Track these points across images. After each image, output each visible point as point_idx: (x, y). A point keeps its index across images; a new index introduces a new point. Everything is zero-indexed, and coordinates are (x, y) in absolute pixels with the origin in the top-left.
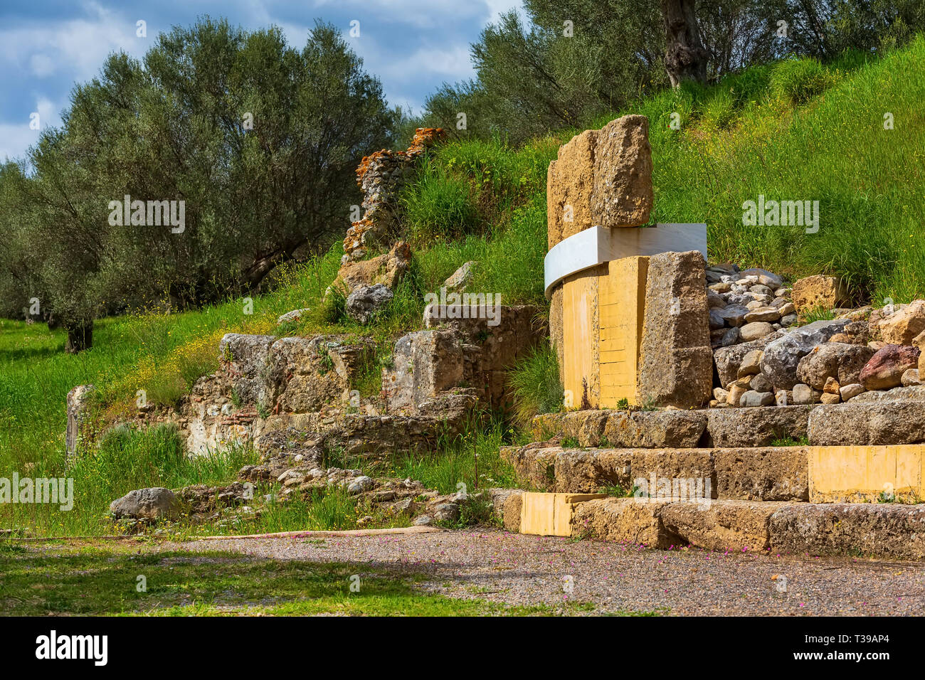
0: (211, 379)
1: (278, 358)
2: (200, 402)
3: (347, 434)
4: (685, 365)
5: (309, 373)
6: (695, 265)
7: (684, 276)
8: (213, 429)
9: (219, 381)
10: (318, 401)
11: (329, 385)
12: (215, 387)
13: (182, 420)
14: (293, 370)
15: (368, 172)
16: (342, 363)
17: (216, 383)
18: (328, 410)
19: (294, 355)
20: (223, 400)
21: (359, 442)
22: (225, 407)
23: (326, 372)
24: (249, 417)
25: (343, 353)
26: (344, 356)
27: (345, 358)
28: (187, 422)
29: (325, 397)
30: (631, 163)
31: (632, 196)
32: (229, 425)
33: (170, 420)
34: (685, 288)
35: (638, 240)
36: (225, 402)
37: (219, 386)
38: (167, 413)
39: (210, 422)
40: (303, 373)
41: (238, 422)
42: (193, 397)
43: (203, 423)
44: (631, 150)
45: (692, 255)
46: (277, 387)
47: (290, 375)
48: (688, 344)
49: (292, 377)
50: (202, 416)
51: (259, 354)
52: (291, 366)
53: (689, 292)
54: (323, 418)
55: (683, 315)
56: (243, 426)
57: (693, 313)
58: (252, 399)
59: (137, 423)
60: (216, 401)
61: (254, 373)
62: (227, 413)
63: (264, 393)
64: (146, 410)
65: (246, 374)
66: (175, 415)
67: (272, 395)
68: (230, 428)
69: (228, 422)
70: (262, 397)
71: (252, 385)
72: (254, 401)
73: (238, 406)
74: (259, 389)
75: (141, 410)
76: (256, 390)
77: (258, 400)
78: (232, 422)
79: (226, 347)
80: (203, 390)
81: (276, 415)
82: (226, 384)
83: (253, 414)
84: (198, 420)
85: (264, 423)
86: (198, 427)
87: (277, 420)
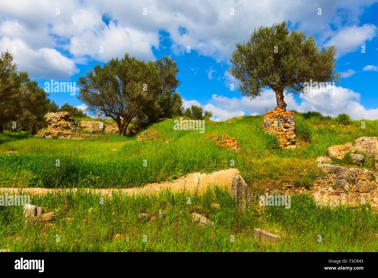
2: (318, 186)
5: (365, 180)
8: (325, 196)
9: (327, 180)
10: (370, 189)
11: (374, 185)
12: (325, 181)
13: (309, 192)
18: (373, 193)
19: (360, 174)
23: (372, 181)
24: (339, 193)
28: (312, 193)
29: (372, 188)
33: (302, 191)
36: (329, 187)
38: (301, 189)
39: (323, 193)
41: (336, 194)
43: (320, 194)
47: (358, 180)
50: (320, 191)
51: (345, 172)
54: (371, 195)
56: (336, 196)
58: (341, 187)
59: (285, 192)
60: (326, 186)
61: (343, 178)
62: (331, 191)
63: (348, 185)
64: (288, 187)
65: (339, 178)
66: (305, 190)
67: (351, 186)
68: (331, 196)
69: (331, 194)
70: (347, 186)
71: (342, 182)
72: (342, 187)
73: (334, 189)
74: (345, 184)
75: (286, 187)
76: (343, 184)
77: (344, 187)
78: (332, 194)
79: (331, 168)
80: (320, 182)
81: (352, 193)
82: (330, 181)
83: (342, 192)
84: (318, 192)
85: (347, 195)
86: (318, 195)
87: (354, 195)
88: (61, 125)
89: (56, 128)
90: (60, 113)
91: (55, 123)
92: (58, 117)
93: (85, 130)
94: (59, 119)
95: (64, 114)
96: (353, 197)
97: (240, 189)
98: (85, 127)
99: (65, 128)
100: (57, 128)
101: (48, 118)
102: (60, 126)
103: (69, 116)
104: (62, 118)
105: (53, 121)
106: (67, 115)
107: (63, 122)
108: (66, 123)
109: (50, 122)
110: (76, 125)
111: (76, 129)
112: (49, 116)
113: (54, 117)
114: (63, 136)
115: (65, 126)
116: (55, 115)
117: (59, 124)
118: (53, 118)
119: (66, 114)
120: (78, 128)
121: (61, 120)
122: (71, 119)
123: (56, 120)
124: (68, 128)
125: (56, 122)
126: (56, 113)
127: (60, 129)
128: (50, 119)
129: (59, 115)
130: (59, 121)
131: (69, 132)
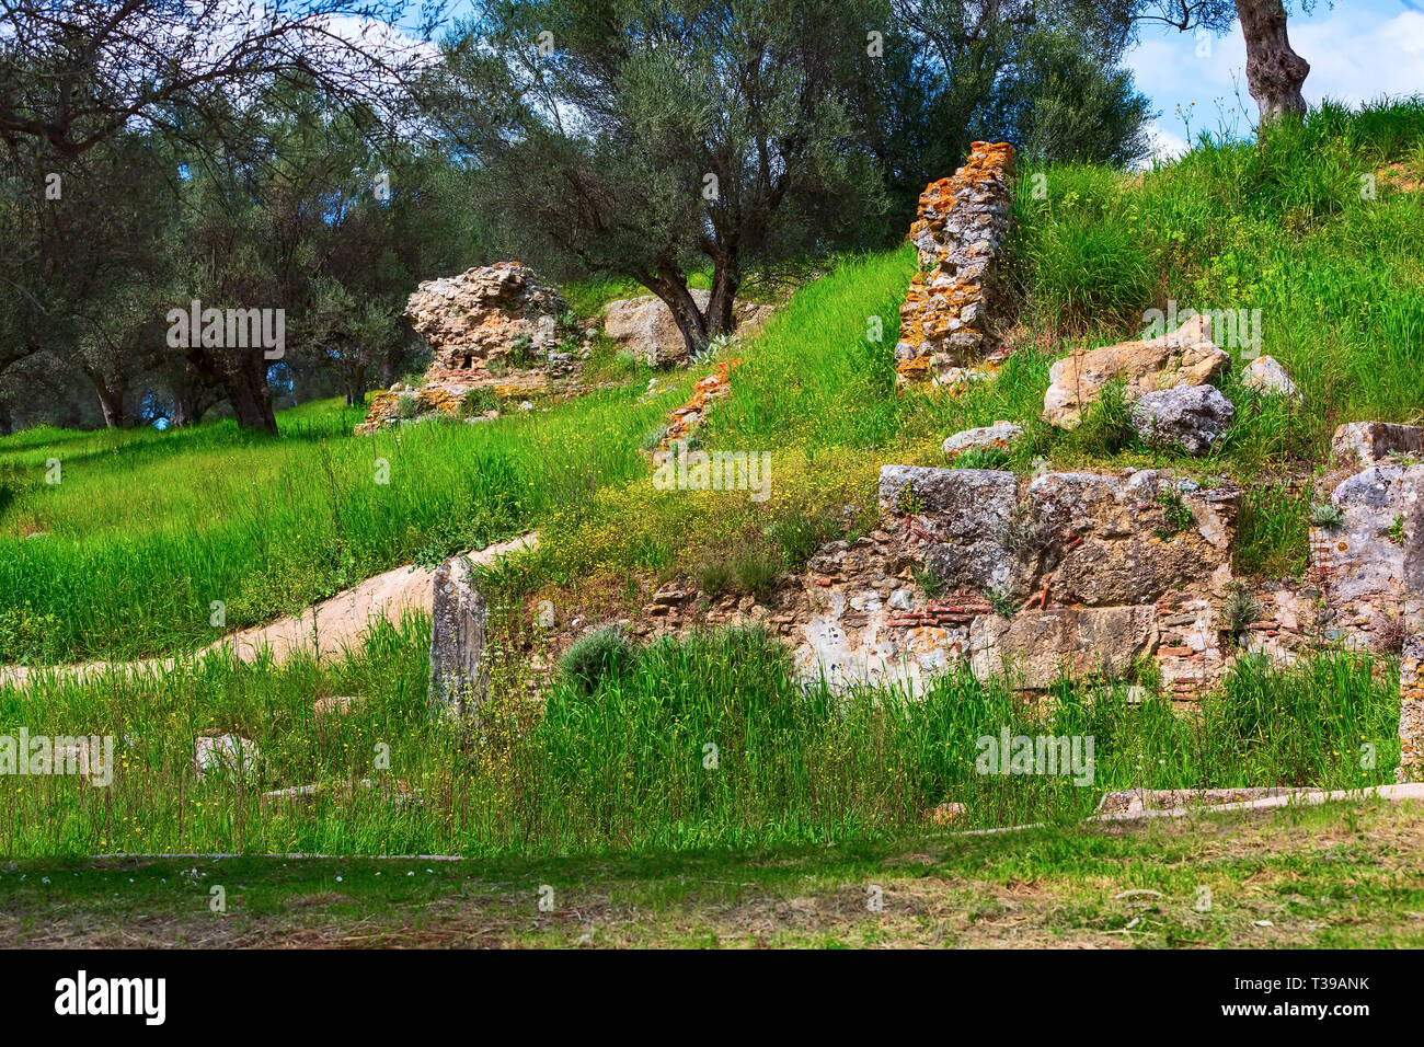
2: (829, 586)
5: (1126, 535)
8: (869, 636)
9: (883, 549)
10: (1155, 584)
11: (1185, 557)
12: (872, 559)
13: (780, 618)
15: (959, 205)
16: (1215, 519)
17: (876, 552)
18: (1180, 601)
19: (1091, 503)
23: (1174, 534)
24: (962, 613)
25: (1217, 502)
26: (1219, 506)
27: (1221, 511)
28: (793, 622)
29: (1173, 577)
32: (909, 627)
33: (744, 619)
36: (897, 587)
37: (881, 558)
38: (735, 606)
39: (858, 623)
41: (935, 622)
43: (840, 624)
47: (1077, 537)
49: (1082, 543)
50: (839, 609)
51: (993, 501)
54: (1165, 615)
56: (943, 630)
58: (970, 582)
59: (650, 624)
60: (875, 584)
61: (979, 536)
62: (904, 605)
63: (1007, 570)
64: (672, 601)
65: (956, 537)
66: (759, 610)
67: (1028, 574)
68: (911, 633)
69: (906, 622)
70: (1002, 578)
71: (973, 556)
72: (978, 584)
73: (932, 593)
74: (992, 564)
75: (659, 602)
76: (983, 565)
77: (989, 584)
78: (916, 622)
79: (902, 489)
80: (840, 564)
81: (1038, 610)
82: (900, 555)
83: (975, 607)
84: (827, 618)
85: (1006, 623)
86: (826, 632)
87: (1045, 619)
88: (491, 345)
89: (467, 364)
90: (476, 275)
91: (459, 340)
92: (465, 300)
93: (624, 354)
94: (474, 312)
95: (497, 277)
96: (1044, 633)
97: (446, 627)
98: (625, 339)
99: (510, 358)
100: (474, 365)
101: (421, 314)
102: (483, 355)
103: (522, 287)
104: (486, 301)
105: (447, 326)
106: (511, 279)
107: (496, 327)
108: (512, 327)
109: (433, 338)
110: (573, 329)
111: (572, 359)
112: (423, 300)
113: (449, 305)
114: (494, 414)
115: (507, 347)
116: (453, 292)
117: (480, 341)
118: (442, 312)
119: (503, 275)
120: (587, 349)
121: (484, 316)
122: (537, 305)
123: (462, 318)
124: (525, 357)
125: (459, 334)
126: (459, 279)
127: (486, 372)
128: (430, 318)
129: (473, 287)
130: (477, 321)
131: (535, 380)
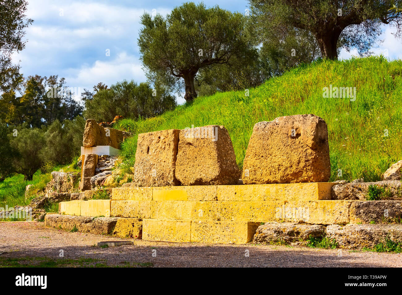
0: (49, 183)
1: (61, 178)
3: (54, 198)
4: (86, 181)
6: (92, 157)
7: (88, 160)
14: (63, 181)
20: (51, 188)
21: (57, 200)
22: (52, 190)
30: (87, 131)
31: (88, 139)
34: (88, 163)
35: (92, 150)
40: (65, 182)
42: (46, 188)
44: (88, 128)
45: (91, 154)
46: (60, 186)
48: (87, 176)
52: (63, 180)
53: (89, 163)
55: (86, 169)
57: (89, 169)
